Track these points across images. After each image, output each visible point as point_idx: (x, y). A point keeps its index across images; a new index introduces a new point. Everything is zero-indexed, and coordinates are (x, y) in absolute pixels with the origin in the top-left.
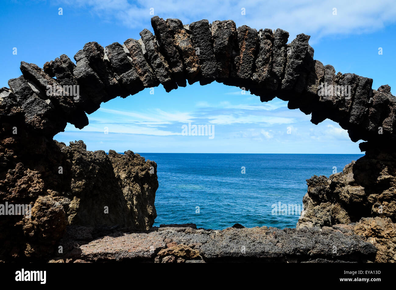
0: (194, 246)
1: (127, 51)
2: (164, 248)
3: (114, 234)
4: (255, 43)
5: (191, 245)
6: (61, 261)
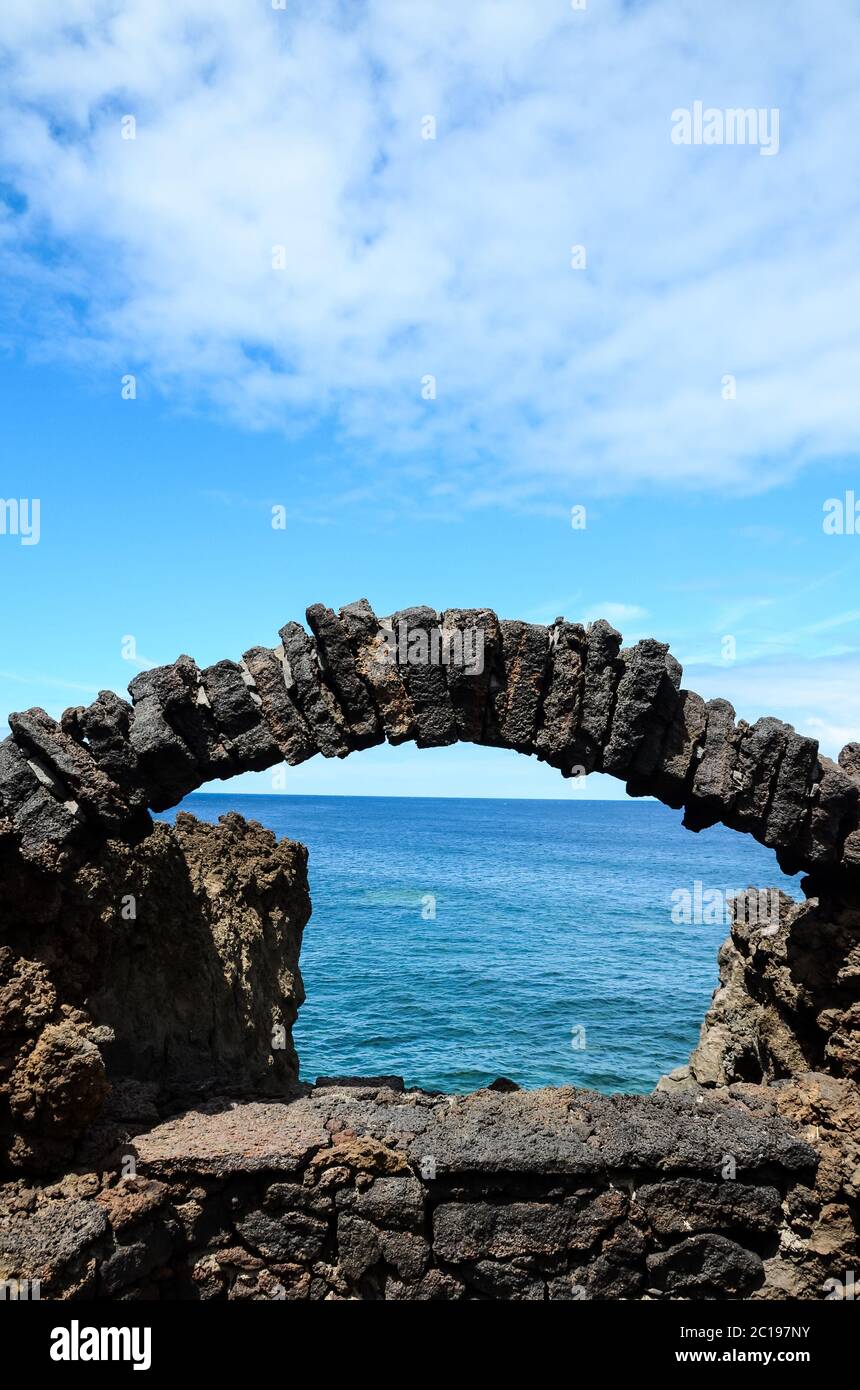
0: (395, 1142)
1: (249, 680)
2: (326, 1148)
3: (209, 1105)
4: (542, 661)
5: (387, 1139)
6: (92, 1177)
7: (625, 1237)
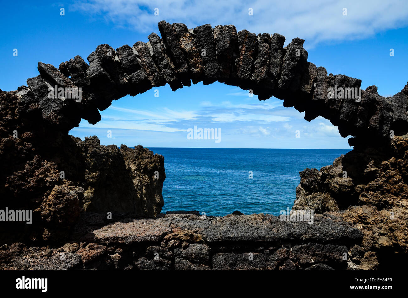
0: (197, 231)
1: (136, 53)
2: (170, 233)
3: (125, 220)
4: (254, 46)
5: (194, 230)
6: (75, 244)
7: (288, 265)
